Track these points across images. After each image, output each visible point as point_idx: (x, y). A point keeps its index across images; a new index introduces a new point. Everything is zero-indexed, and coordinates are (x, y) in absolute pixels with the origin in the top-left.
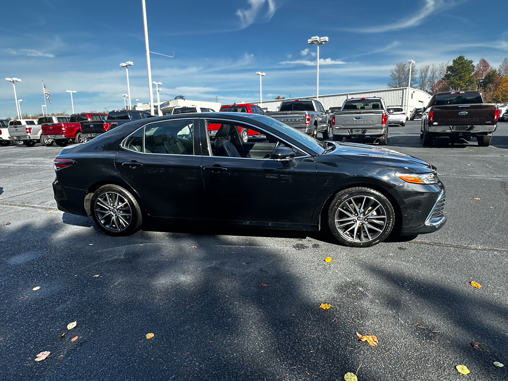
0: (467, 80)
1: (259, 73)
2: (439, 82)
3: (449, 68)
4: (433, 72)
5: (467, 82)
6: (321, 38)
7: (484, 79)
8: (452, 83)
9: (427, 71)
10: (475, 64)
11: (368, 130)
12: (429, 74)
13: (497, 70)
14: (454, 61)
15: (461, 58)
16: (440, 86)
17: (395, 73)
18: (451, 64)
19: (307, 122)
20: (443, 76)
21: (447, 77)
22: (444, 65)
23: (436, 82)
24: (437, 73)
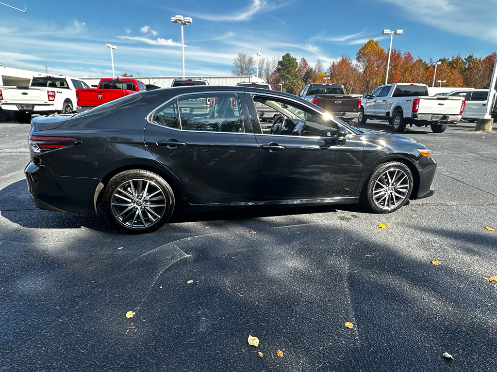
0: (293, 74)
1: (110, 45)
2: (274, 74)
3: (280, 63)
4: (268, 65)
5: (293, 76)
6: (185, 18)
7: (305, 75)
8: (282, 75)
9: (263, 63)
10: (299, 61)
11: (266, 113)
12: (265, 66)
13: (313, 68)
14: (283, 56)
15: (288, 55)
16: (274, 77)
17: (237, 61)
18: (281, 59)
19: (208, 103)
20: (275, 69)
21: (278, 70)
22: (276, 59)
23: (270, 74)
24: (271, 65)
